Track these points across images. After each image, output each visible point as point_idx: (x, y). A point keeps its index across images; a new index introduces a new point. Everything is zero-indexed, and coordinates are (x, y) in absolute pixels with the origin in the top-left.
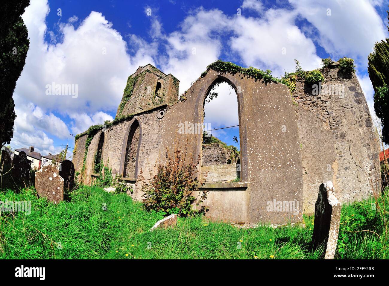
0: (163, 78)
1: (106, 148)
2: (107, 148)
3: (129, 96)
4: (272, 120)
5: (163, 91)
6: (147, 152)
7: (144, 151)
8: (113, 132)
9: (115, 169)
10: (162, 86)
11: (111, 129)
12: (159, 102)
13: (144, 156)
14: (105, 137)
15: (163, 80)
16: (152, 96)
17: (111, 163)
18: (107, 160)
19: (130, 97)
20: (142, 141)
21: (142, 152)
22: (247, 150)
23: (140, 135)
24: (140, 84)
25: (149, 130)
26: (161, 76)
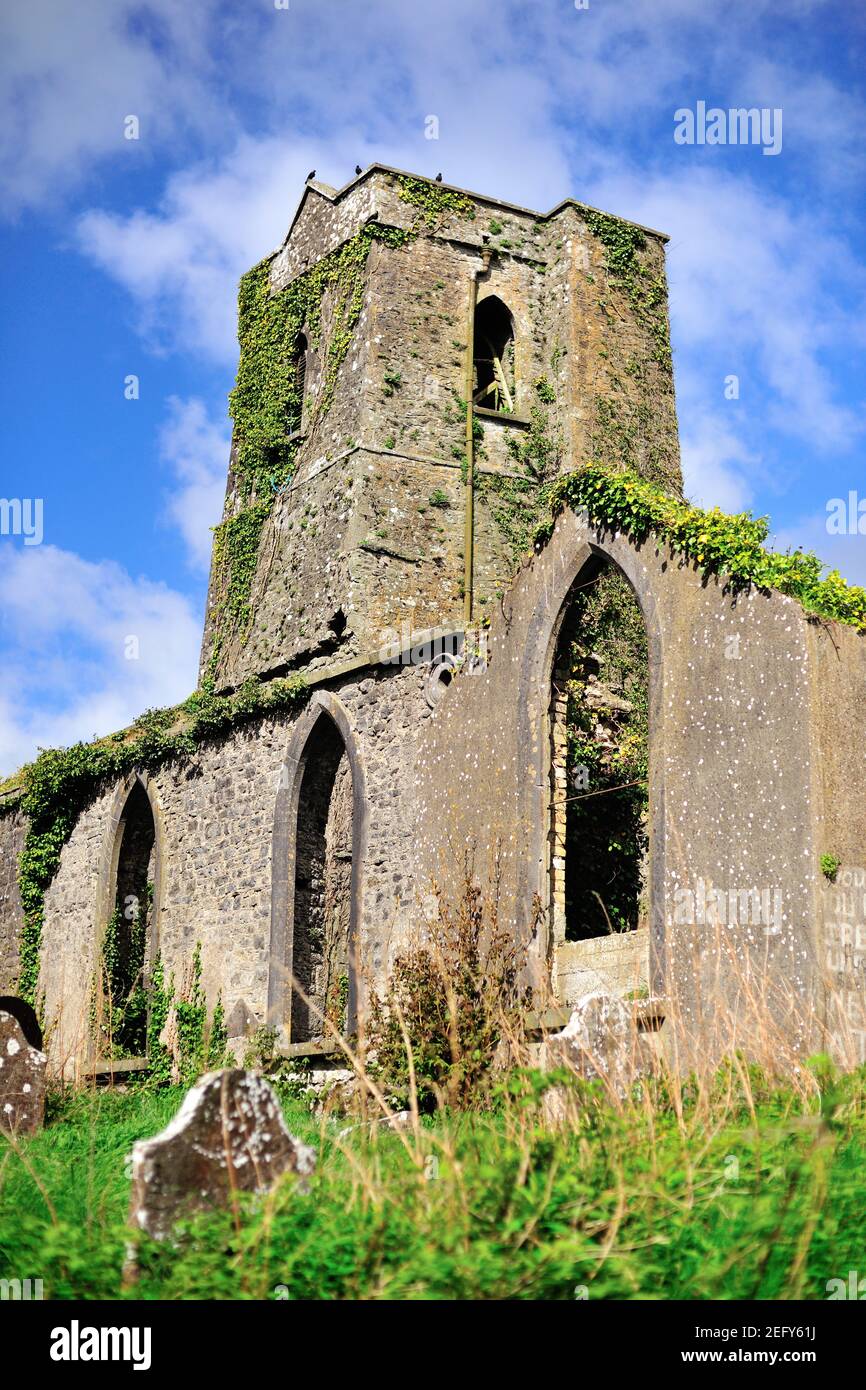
0: (514, 251)
1: (175, 889)
2: (183, 886)
3: (276, 456)
4: (737, 762)
5: (532, 364)
6: (398, 889)
7: (384, 888)
8: (205, 785)
9: (243, 1006)
10: (523, 325)
11: (189, 768)
12: (513, 463)
13: (386, 915)
14: (161, 819)
15: (523, 267)
16: (452, 435)
17: (213, 973)
18: (191, 961)
19: (286, 460)
20: (370, 832)
21: (374, 893)
22: (663, 878)
23: (357, 798)
24: (341, 356)
25: (395, 771)
26: (495, 242)
